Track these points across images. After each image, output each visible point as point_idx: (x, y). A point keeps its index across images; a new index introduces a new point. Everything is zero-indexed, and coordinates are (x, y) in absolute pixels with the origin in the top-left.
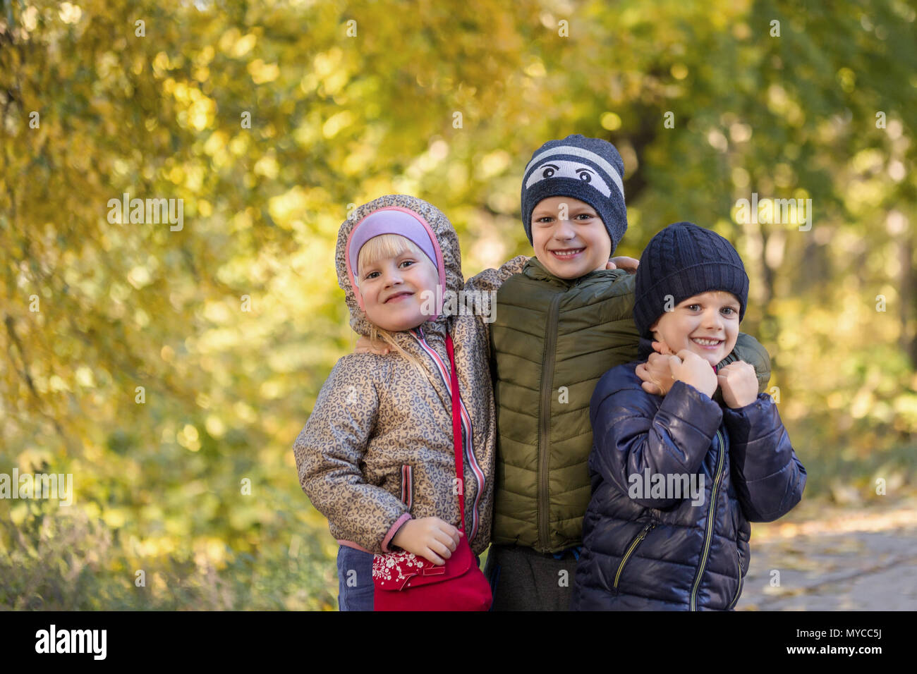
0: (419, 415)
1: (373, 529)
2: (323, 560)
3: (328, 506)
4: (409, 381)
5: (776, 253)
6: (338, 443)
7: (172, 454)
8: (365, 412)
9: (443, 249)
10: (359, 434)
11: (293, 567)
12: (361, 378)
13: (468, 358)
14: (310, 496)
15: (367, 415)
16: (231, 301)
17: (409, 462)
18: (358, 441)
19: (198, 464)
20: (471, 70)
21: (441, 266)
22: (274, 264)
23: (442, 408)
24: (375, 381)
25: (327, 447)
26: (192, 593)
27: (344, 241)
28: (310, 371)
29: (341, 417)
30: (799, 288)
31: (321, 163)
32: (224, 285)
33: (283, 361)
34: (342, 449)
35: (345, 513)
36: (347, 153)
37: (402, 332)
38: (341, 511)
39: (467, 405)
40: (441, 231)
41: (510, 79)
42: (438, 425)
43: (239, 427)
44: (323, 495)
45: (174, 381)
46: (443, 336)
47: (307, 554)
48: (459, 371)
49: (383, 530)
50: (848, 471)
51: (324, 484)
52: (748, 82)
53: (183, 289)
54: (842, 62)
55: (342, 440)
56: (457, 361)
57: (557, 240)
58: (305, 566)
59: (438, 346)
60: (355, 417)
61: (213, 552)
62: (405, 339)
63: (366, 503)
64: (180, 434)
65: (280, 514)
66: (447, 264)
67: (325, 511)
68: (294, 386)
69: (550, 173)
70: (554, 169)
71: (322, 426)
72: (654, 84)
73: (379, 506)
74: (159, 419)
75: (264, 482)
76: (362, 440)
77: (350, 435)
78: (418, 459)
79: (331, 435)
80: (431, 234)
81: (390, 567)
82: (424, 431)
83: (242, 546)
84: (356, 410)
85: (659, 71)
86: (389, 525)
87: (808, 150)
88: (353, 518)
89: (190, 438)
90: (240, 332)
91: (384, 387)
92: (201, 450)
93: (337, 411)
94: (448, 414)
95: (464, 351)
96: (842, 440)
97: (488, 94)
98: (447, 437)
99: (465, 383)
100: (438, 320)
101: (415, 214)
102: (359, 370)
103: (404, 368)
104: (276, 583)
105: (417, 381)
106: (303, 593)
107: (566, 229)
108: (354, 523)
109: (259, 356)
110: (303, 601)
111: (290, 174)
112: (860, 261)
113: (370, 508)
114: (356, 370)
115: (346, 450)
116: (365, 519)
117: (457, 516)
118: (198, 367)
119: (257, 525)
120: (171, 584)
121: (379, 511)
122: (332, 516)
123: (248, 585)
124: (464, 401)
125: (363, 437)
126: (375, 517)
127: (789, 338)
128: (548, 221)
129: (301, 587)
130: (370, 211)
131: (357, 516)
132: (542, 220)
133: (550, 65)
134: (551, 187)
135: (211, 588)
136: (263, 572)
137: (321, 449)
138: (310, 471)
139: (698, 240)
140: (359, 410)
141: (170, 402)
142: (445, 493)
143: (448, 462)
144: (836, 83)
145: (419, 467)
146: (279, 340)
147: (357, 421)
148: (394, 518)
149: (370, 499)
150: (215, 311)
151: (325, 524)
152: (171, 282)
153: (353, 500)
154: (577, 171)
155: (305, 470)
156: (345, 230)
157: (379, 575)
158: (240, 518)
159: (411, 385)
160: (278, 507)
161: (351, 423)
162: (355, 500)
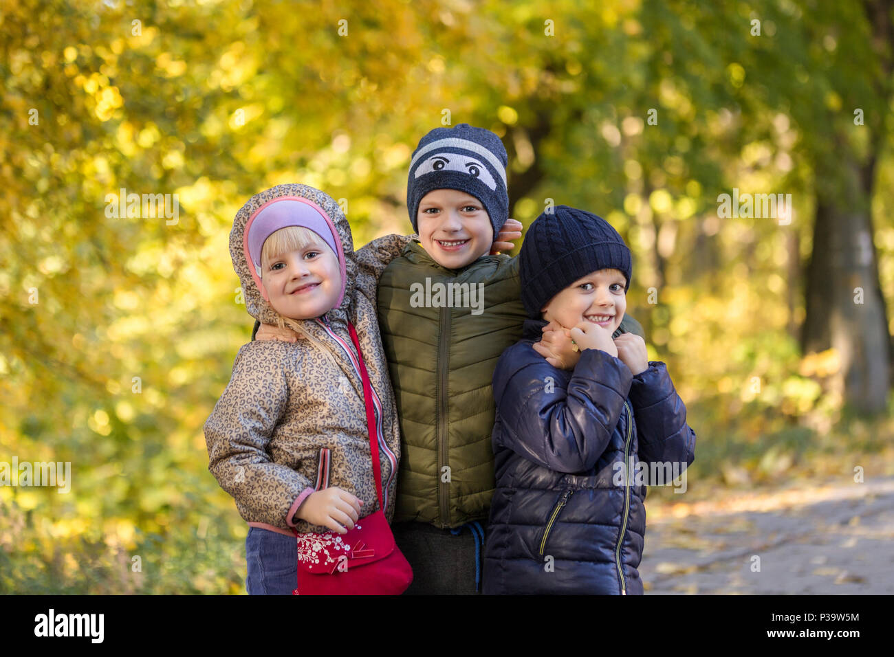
0: (335, 403)
1: (276, 505)
2: (231, 540)
3: (233, 486)
4: (323, 371)
5: (668, 242)
6: (245, 431)
7: (84, 438)
8: (273, 400)
9: (341, 237)
10: (266, 422)
11: (201, 548)
12: (271, 366)
13: (374, 344)
14: (217, 478)
15: (275, 404)
16: (140, 292)
17: (329, 445)
18: (264, 428)
19: (108, 448)
20: (373, 66)
21: (341, 254)
22: (182, 254)
23: (356, 395)
24: (286, 370)
25: (234, 435)
26: (103, 573)
27: (241, 230)
28: (217, 358)
29: (249, 405)
30: (689, 277)
31: (227, 156)
32: (134, 275)
33: (191, 348)
34: (249, 437)
35: (249, 492)
36: (252, 144)
37: (309, 320)
38: (245, 490)
39: (377, 390)
40: (338, 220)
41: (411, 75)
42: (354, 412)
43: (147, 411)
44: (228, 476)
45: (85, 368)
46: (345, 324)
47: (215, 535)
48: (366, 357)
49: (286, 506)
50: (738, 453)
51: (229, 466)
52: (637, 78)
53: (94, 279)
54: (732, 58)
55: (248, 428)
56: (362, 347)
57: (444, 231)
58: (213, 546)
59: (342, 332)
60: (263, 404)
61: (124, 533)
62: (312, 327)
63: (268, 481)
64: (91, 418)
65: (188, 496)
66: (346, 252)
67: (231, 492)
68: (201, 372)
69: (440, 166)
70: (445, 162)
71: (230, 412)
72: (550, 80)
73: (281, 482)
74: (71, 404)
75: (173, 465)
76: (268, 427)
77: (257, 422)
78: (337, 443)
79: (238, 423)
80: (330, 222)
81: (317, 551)
82: (341, 419)
83: (153, 528)
84: (264, 398)
85: (554, 67)
86: (291, 500)
87: (698, 143)
88: (257, 496)
89: (101, 422)
90: (150, 320)
91: (295, 375)
92: (112, 434)
93: (246, 398)
94: (361, 400)
95: (369, 338)
96: (733, 423)
97: (389, 91)
98: (362, 422)
99: (373, 369)
100: (341, 308)
101: (312, 203)
102: (269, 358)
103: (316, 357)
104: (185, 563)
105: (329, 370)
106: (212, 572)
107: (453, 221)
108: (258, 501)
109: (168, 343)
110: (211, 580)
111: (197, 167)
112: (749, 251)
113: (273, 485)
114: (266, 358)
115: (252, 437)
116: (268, 496)
117: (374, 497)
118: (108, 354)
119: (166, 507)
120: (83, 565)
121: (281, 487)
122: (238, 496)
123: (158, 564)
124: (374, 386)
125: (269, 425)
126: (277, 493)
127: (680, 325)
128: (434, 212)
129: (209, 566)
130: (266, 201)
131: (261, 494)
132: (429, 211)
133: (450, 62)
134: (441, 179)
135: (122, 568)
136: (172, 552)
137: (228, 436)
138: (217, 456)
139: (587, 229)
140: (267, 398)
141: (82, 388)
142: (363, 475)
143: (364, 445)
144: (726, 78)
145: (338, 450)
146: (187, 328)
147: (265, 408)
148: (296, 493)
149: (272, 476)
150: (125, 299)
151: (232, 505)
152: (83, 271)
153: (256, 479)
154: (467, 165)
155: (214, 455)
156: (241, 220)
157: (306, 559)
158: (151, 500)
159: (324, 375)
160: (187, 489)
161: (259, 411)
162: (258, 478)
